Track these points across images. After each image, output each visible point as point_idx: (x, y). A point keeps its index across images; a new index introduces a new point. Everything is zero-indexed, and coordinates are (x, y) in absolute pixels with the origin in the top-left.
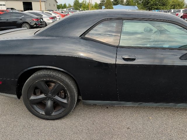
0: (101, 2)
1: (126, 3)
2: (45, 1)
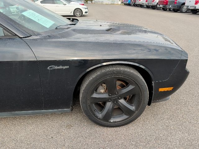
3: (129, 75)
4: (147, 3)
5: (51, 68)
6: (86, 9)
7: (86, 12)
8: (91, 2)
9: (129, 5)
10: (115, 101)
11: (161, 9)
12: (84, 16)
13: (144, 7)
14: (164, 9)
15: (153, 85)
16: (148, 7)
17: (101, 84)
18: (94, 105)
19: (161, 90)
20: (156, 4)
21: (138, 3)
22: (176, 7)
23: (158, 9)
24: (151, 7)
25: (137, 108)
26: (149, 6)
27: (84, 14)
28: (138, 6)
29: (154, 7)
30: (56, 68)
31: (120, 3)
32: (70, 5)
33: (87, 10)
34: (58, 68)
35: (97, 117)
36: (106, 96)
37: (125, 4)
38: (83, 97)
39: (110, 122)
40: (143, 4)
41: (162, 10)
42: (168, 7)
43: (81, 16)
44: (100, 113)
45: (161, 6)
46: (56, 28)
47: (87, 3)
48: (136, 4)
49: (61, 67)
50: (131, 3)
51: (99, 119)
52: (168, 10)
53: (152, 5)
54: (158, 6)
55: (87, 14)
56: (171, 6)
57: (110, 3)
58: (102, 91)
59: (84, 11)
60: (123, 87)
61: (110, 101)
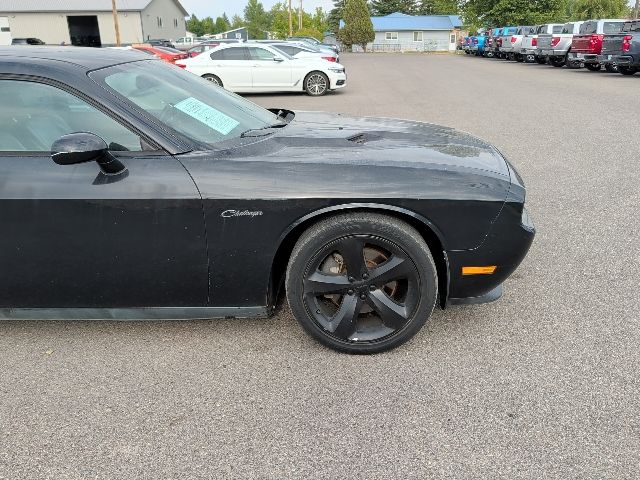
0: (336, 5)
1: (422, 6)
2: (139, 11)
3: (390, 234)
4: (535, 47)
5: (229, 213)
6: (339, 71)
7: (340, 83)
8: (360, 47)
9: (480, 54)
10: (363, 294)
11: (582, 65)
12: (333, 93)
13: (527, 62)
14: (592, 67)
15: (446, 258)
16: (540, 60)
17: (331, 253)
18: (315, 300)
19: (467, 271)
20: (564, 50)
21: (507, 50)
22: (627, 59)
23: (574, 66)
24: (548, 59)
25: (412, 312)
26: (543, 57)
27: (333, 86)
28: (508, 59)
29: (558, 62)
30: (238, 214)
31: (453, 47)
32: (292, 62)
33: (342, 76)
34: (242, 214)
35: (322, 328)
36: (343, 280)
37: (468, 52)
38: (292, 281)
39: (353, 342)
40: (524, 50)
41: (586, 69)
42: (601, 60)
43: (326, 93)
44: (329, 318)
45: (580, 57)
46: (243, 136)
47: (351, 52)
48: (500, 53)
49: (247, 213)
50: (487, 49)
51: (327, 332)
52: (603, 68)
53: (550, 53)
54: (571, 57)
55: (343, 86)
56: (610, 57)
57: (421, 49)
58: (335, 270)
59: (334, 78)
60: (380, 261)
61: (350, 294)
